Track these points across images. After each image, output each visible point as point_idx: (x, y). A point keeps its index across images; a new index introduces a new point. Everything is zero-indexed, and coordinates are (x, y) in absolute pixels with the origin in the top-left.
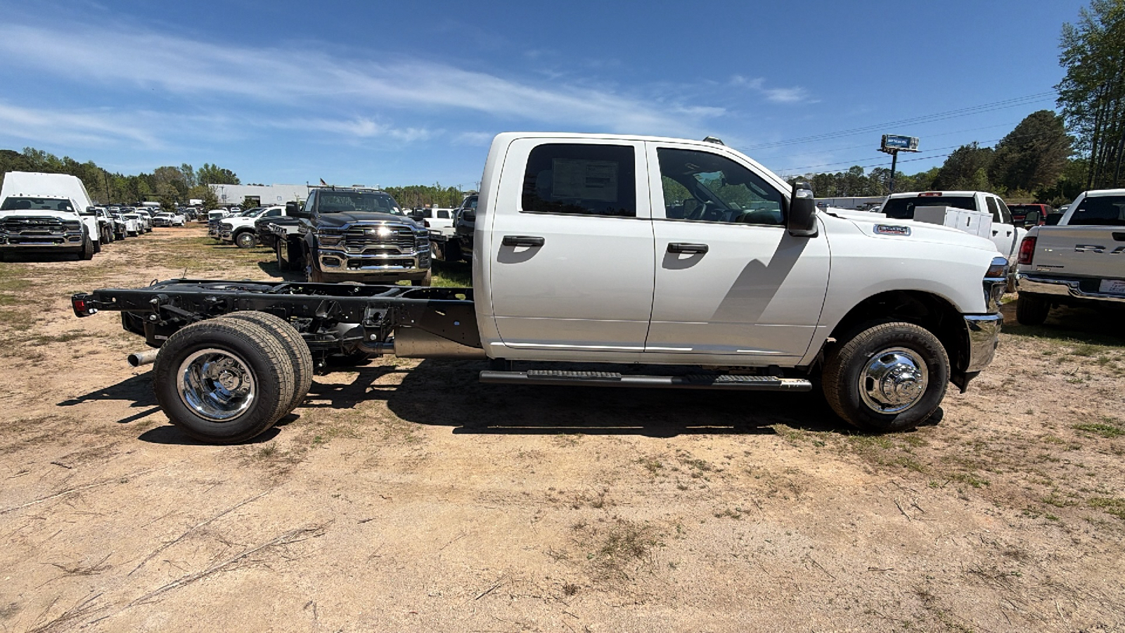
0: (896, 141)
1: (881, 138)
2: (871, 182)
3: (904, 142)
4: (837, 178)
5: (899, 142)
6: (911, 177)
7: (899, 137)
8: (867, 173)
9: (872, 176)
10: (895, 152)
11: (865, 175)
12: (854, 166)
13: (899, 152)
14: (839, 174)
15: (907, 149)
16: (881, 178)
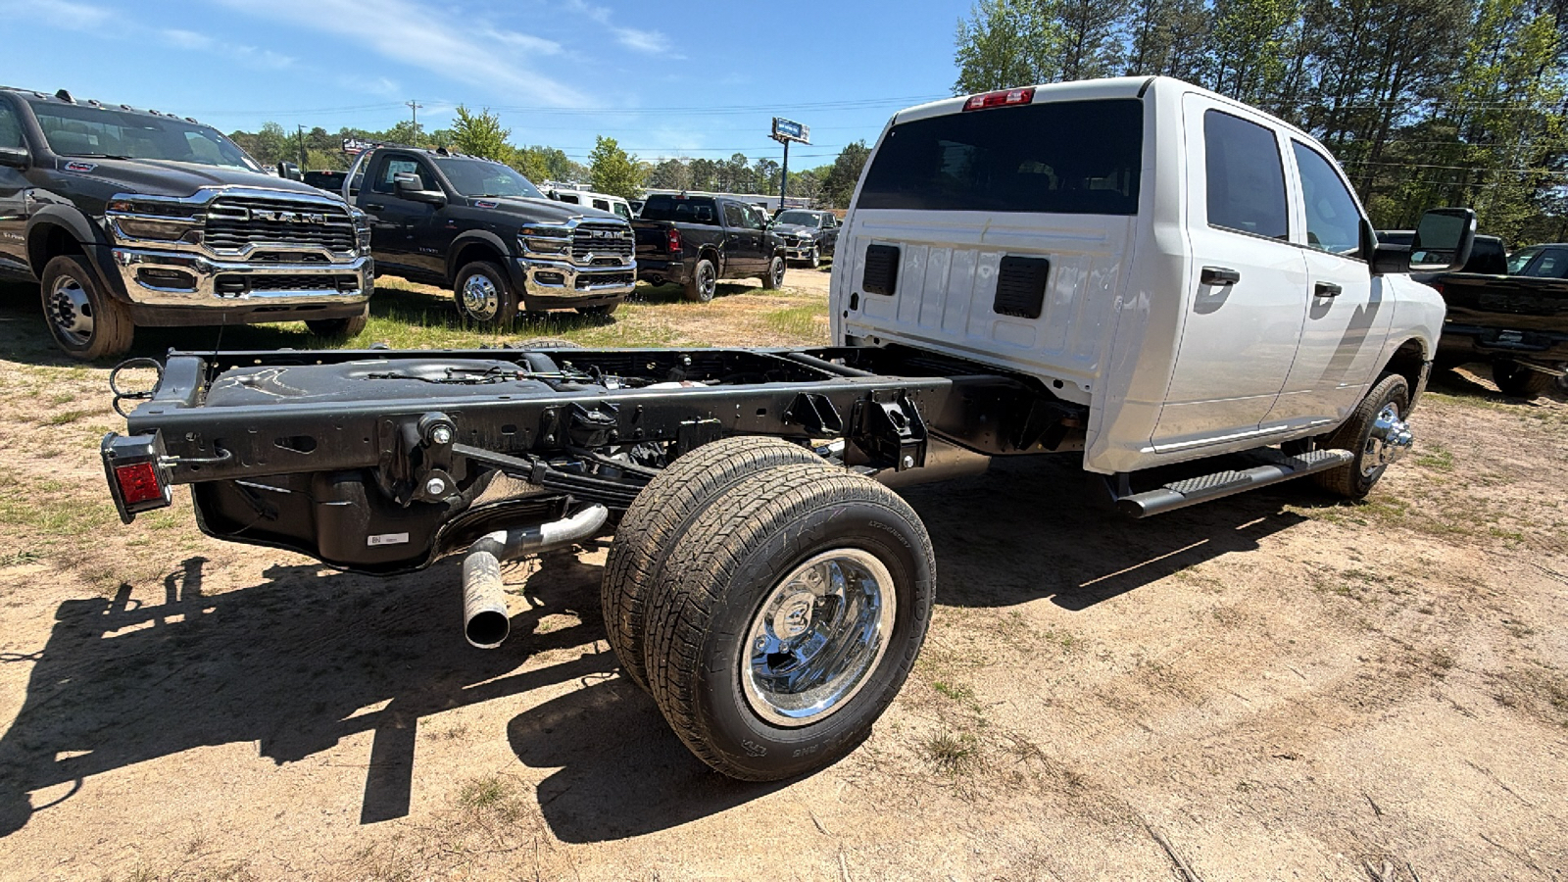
0: (787, 127)
1: (772, 122)
2: (756, 176)
3: (796, 130)
4: (718, 166)
5: (791, 129)
6: (797, 175)
7: (790, 123)
8: (751, 164)
9: (758, 169)
10: (787, 141)
11: (750, 167)
12: (737, 152)
13: (790, 142)
14: (720, 162)
15: (798, 139)
16: (768, 173)
